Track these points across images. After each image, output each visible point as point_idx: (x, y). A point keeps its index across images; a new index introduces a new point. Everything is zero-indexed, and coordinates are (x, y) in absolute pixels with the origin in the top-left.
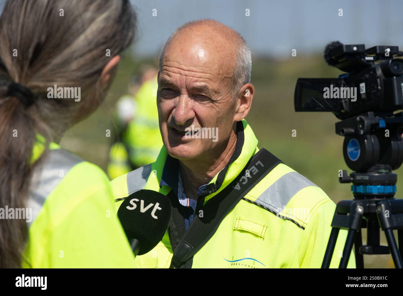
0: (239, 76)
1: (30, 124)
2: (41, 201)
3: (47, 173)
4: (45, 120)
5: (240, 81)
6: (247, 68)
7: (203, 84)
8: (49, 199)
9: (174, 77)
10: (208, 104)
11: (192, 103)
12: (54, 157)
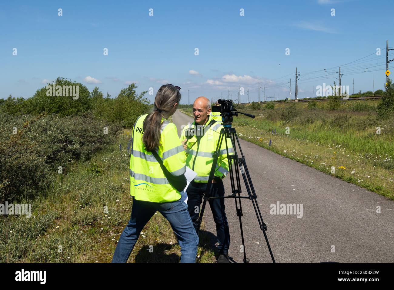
0: (208, 107)
1: (160, 115)
2: (163, 130)
3: (164, 125)
4: (163, 115)
5: (208, 108)
6: (210, 105)
7: (200, 109)
8: (164, 130)
9: (195, 107)
10: (201, 112)
11: (198, 112)
12: (165, 122)
